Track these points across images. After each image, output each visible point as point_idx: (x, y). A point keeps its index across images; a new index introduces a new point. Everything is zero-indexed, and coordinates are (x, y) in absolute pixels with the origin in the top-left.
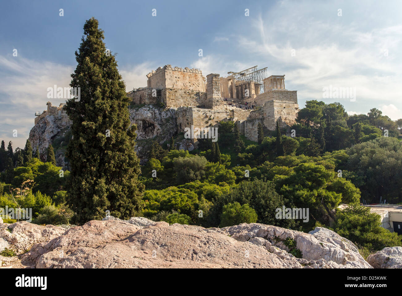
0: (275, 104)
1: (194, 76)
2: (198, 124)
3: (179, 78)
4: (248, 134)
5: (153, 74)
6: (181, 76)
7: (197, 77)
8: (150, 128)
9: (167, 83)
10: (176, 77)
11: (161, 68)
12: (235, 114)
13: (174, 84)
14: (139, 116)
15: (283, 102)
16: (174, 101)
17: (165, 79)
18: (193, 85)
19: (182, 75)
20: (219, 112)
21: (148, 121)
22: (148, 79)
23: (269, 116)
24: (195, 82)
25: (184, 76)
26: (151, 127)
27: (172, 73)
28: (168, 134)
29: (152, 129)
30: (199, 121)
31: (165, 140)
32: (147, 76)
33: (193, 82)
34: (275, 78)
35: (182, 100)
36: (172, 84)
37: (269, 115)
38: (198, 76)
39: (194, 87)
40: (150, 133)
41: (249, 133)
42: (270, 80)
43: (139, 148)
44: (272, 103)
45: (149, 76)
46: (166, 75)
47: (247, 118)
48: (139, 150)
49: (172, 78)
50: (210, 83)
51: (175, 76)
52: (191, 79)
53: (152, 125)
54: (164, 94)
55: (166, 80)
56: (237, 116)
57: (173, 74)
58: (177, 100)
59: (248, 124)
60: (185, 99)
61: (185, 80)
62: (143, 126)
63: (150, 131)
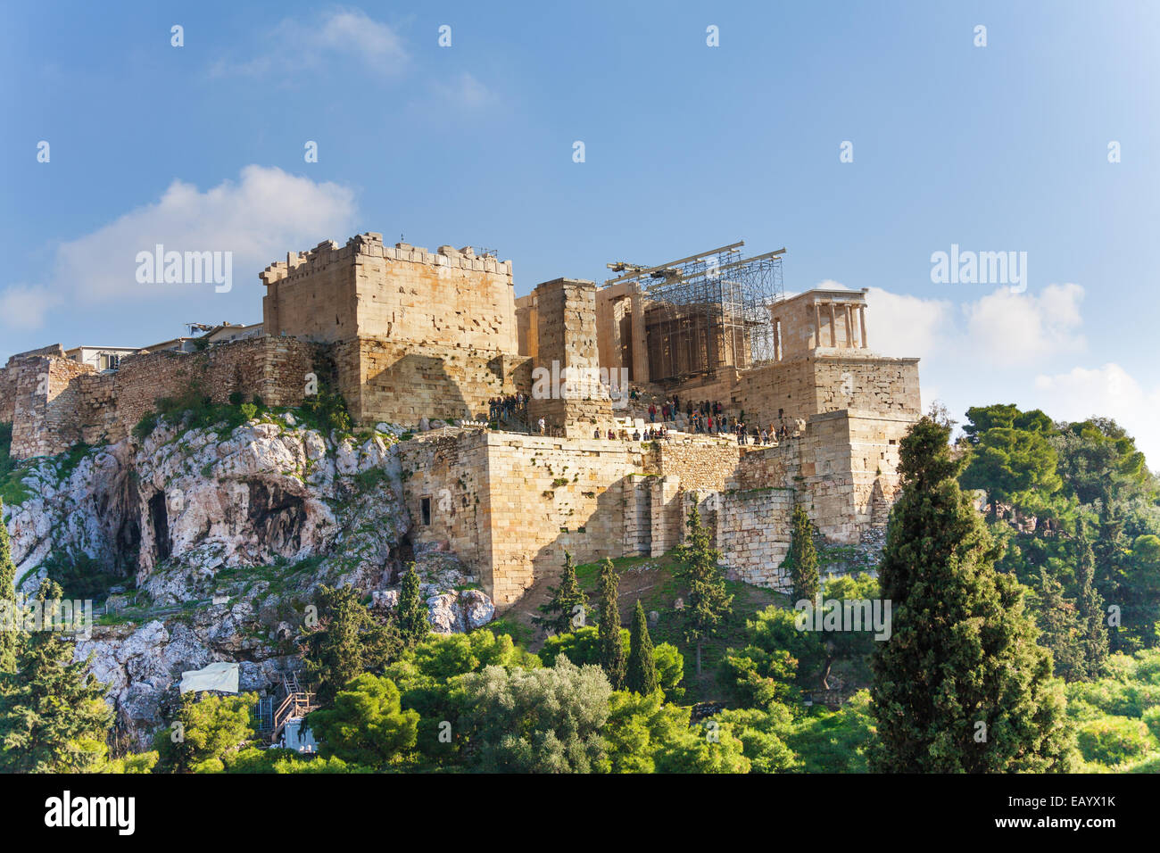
0: (853, 425)
1: (478, 287)
2: (511, 505)
3: (413, 292)
4: (732, 555)
5: (291, 269)
6: (423, 286)
7: (490, 289)
8: (284, 515)
9: (360, 316)
10: (401, 290)
11: (336, 246)
12: (664, 458)
13: (391, 320)
14: (236, 463)
15: (886, 417)
16: (391, 394)
17: (354, 300)
18: (474, 326)
19: (428, 281)
20: (598, 453)
21: (276, 485)
22: (264, 291)
23: (826, 478)
24: (484, 311)
25: (435, 286)
26: (289, 513)
27: (383, 270)
28: (369, 546)
29: (293, 521)
30: (517, 492)
31: (360, 572)
32: (262, 276)
33: (475, 312)
34: (826, 301)
36: (384, 319)
37: (827, 472)
38: (495, 284)
39: (478, 332)
40: (283, 537)
41: (739, 548)
42: (804, 310)
43: (237, 608)
44: (841, 422)
45: (272, 278)
46: (358, 278)
47: (727, 481)
48: (238, 617)
49: (383, 294)
50: (551, 317)
51: (397, 284)
52: (465, 298)
53: (293, 503)
54: (348, 363)
55: (360, 303)
56: (675, 470)
57: (391, 273)
58: (404, 390)
59: (733, 511)
60: (440, 388)
61: (440, 302)
62: (249, 509)
63: (281, 532)
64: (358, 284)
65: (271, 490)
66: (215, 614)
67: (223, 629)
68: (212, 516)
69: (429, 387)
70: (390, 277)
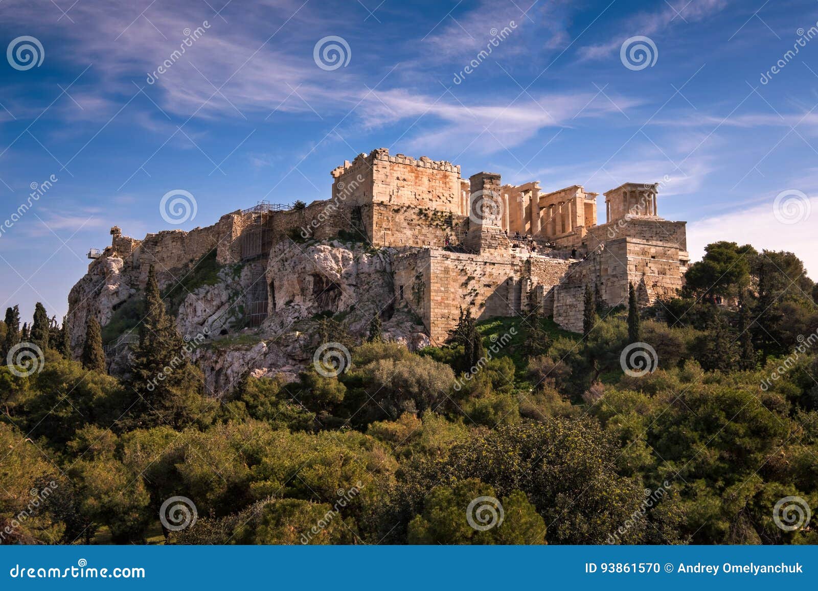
0: (630, 247)
1: (441, 178)
2: (443, 289)
3: (404, 180)
4: (561, 319)
5: (345, 169)
6: (410, 176)
7: (447, 180)
8: (331, 293)
9: (375, 191)
10: (398, 179)
11: (366, 156)
12: (532, 268)
13: (391, 194)
14: (307, 265)
15: (650, 243)
16: (390, 232)
17: (372, 182)
18: (438, 199)
19: (413, 174)
20: (494, 264)
21: (327, 276)
22: (333, 181)
23: (614, 276)
24: (444, 191)
25: (416, 177)
26: (334, 292)
27: (388, 168)
29: (336, 297)
30: (446, 282)
31: (363, 322)
32: (332, 173)
33: (439, 191)
34: (634, 189)
35: (409, 233)
36: (388, 193)
37: (614, 273)
38: (450, 177)
39: (440, 202)
40: (330, 304)
41: (565, 314)
42: (622, 195)
44: (623, 245)
45: (337, 174)
46: (374, 171)
47: (561, 278)
48: (301, 342)
49: (388, 180)
51: (395, 175)
52: (433, 184)
53: (335, 287)
54: (368, 216)
55: (375, 184)
56: (538, 275)
57: (393, 169)
58: (397, 230)
59: (563, 294)
60: (417, 231)
61: (419, 186)
62: (313, 289)
63: (330, 301)
64: (374, 175)
65: (324, 280)
66: (291, 341)
67: (294, 348)
68: (295, 292)
69: (411, 229)
70: (392, 171)
